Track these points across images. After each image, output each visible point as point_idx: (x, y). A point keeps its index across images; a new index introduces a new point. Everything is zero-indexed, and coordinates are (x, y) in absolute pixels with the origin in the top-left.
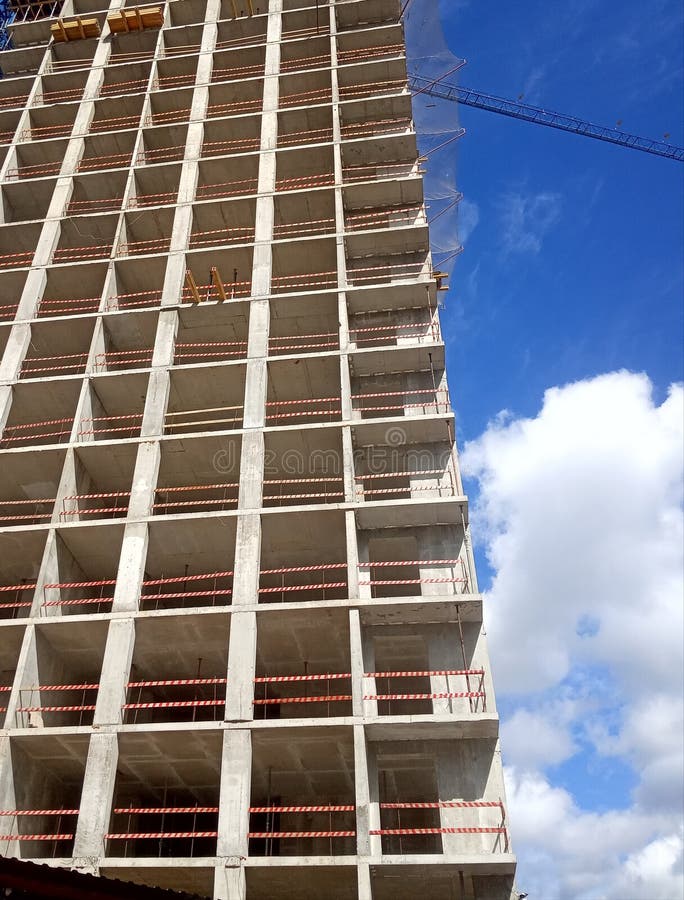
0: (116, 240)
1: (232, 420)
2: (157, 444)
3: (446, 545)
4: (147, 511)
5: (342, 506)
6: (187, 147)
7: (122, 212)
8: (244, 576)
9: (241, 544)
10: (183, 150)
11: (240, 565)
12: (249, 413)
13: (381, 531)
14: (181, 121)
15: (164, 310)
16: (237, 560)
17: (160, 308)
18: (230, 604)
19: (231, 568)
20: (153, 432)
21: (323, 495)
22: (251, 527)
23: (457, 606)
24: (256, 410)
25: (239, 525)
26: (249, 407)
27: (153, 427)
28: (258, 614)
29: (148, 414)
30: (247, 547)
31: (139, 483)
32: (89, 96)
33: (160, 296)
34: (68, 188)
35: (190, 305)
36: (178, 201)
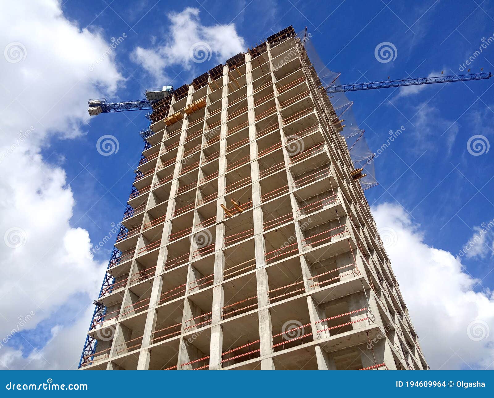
0: (196, 200)
1: (251, 266)
2: (221, 286)
3: (361, 302)
4: (219, 319)
5: (305, 295)
6: (220, 151)
7: (197, 187)
8: (265, 340)
9: (261, 325)
10: (219, 153)
11: (262, 336)
12: (258, 261)
13: (329, 303)
14: (217, 141)
15: (218, 224)
16: (261, 334)
17: (217, 223)
18: (260, 356)
19: (258, 338)
20: (219, 281)
21: (295, 292)
22: (265, 315)
23: (367, 333)
24: (261, 259)
25: (260, 316)
26: (257, 257)
27: (218, 279)
28: (273, 358)
29: (216, 273)
30: (264, 326)
31: (215, 306)
32: (181, 143)
33: (216, 218)
34: (176, 184)
35: (228, 219)
36: (219, 175)
